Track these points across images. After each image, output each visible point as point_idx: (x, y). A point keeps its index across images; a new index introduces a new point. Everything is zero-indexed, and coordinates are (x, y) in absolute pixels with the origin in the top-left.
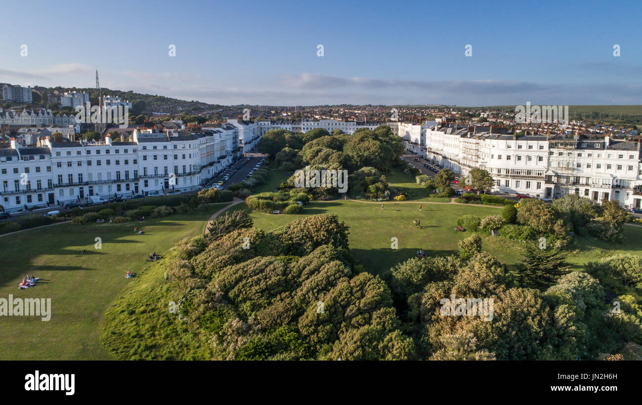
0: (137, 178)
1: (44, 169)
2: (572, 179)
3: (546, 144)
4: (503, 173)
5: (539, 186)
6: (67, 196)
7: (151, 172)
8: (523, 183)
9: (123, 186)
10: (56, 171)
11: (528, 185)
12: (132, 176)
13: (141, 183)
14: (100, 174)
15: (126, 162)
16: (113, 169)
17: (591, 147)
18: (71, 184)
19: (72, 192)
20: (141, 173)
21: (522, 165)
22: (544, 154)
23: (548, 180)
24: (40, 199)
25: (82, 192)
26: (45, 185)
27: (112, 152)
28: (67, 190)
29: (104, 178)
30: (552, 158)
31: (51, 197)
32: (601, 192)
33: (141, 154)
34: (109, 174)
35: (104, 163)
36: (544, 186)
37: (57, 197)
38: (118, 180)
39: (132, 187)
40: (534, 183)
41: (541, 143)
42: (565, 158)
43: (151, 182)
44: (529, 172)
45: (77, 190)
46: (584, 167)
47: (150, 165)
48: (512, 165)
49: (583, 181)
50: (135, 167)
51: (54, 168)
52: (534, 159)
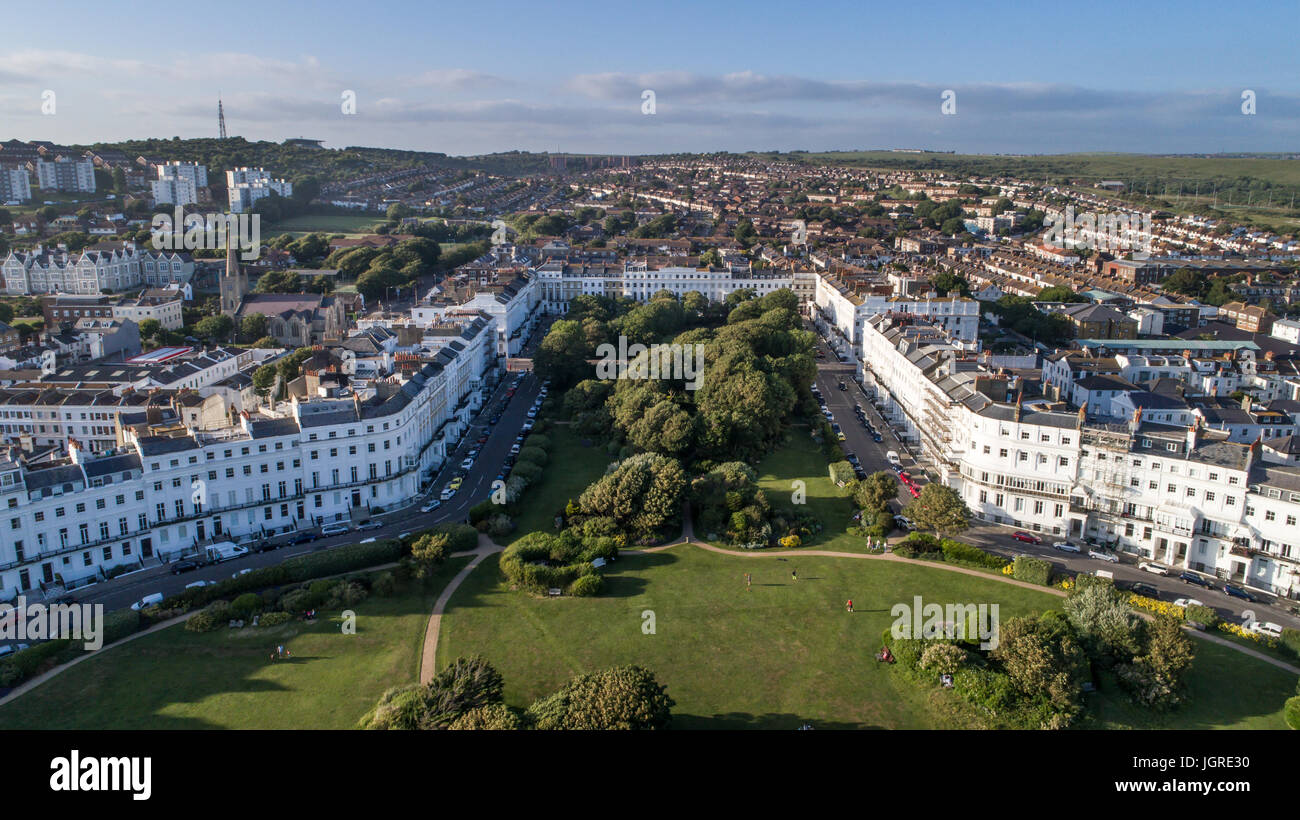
0: (300, 493)
1: (130, 498)
2: (1120, 507)
3: (1074, 435)
4: (992, 481)
5: (1058, 512)
6: (173, 542)
7: (326, 480)
8: (1029, 502)
9: (276, 509)
10: (153, 498)
11: (1038, 509)
12: (291, 491)
13: (310, 500)
14: (232, 495)
15: (280, 466)
16: (256, 481)
17: (1159, 449)
18: (181, 518)
19: (183, 533)
20: (308, 484)
21: (1028, 471)
22: (1072, 451)
23: (1076, 505)
24: (127, 550)
25: (201, 531)
26: (133, 526)
27: (254, 451)
28: (173, 530)
29: (241, 499)
30: (1087, 461)
31: (147, 545)
32: (1173, 541)
33: (307, 449)
34: (249, 491)
35: (239, 472)
36: (1068, 515)
37: (159, 545)
38: (267, 500)
39: (293, 508)
40: (1049, 506)
41: (1067, 433)
42: (1109, 465)
43: (328, 498)
44: (1040, 485)
45: (191, 528)
46: (1144, 487)
47: (324, 467)
48: (1009, 467)
49: (1141, 512)
50: (296, 473)
51: (150, 493)
52: (1051, 462)
